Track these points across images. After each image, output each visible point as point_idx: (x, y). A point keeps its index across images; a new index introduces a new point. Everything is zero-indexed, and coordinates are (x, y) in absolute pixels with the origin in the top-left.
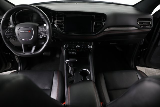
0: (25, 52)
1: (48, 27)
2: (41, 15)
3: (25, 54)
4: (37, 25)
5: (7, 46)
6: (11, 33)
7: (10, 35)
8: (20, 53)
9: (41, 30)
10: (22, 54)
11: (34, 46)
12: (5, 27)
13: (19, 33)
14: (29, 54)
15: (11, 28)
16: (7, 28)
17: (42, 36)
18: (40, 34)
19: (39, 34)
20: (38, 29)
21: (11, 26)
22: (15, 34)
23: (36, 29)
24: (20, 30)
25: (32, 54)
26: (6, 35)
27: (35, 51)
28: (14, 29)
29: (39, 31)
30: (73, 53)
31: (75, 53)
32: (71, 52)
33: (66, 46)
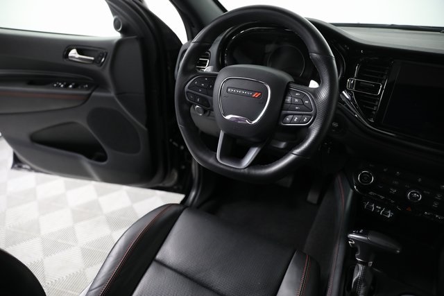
0: (221, 157)
1: (324, 94)
2: (313, 47)
3: (218, 165)
4: (288, 78)
5: (179, 125)
6: (202, 87)
7: (197, 95)
8: (205, 157)
9: (296, 100)
10: (211, 161)
11: (254, 145)
12: (191, 67)
13: (224, 92)
14: (232, 170)
15: (207, 75)
16: (196, 72)
17: (292, 120)
18: (289, 112)
19: (284, 112)
20: (287, 91)
21: (208, 69)
22: (212, 96)
23: (282, 90)
24: (229, 83)
25: (242, 171)
26: (187, 92)
27: (253, 164)
28: (212, 78)
29: (289, 100)
30: (381, 210)
31: (389, 212)
32: (373, 206)
33: (365, 178)
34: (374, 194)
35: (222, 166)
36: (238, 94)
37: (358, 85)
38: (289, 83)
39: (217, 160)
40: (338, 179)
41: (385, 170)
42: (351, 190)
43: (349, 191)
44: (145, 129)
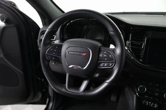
0: (69, 87)
1: (118, 51)
3: (68, 92)
4: (99, 44)
5: (44, 73)
6: (55, 52)
7: (52, 56)
8: (60, 88)
9: (105, 55)
10: (63, 90)
12: (48, 42)
13: (67, 54)
14: (75, 94)
15: (57, 45)
16: (51, 44)
17: (104, 65)
18: (102, 61)
19: (99, 62)
20: (100, 51)
21: (57, 42)
22: (60, 56)
23: (97, 51)
24: (69, 49)
25: (81, 94)
26: (47, 55)
27: (87, 89)
28: (60, 47)
29: (101, 55)
30: (151, 104)
31: (156, 105)
32: (147, 102)
33: (142, 89)
34: (147, 97)
35: (70, 93)
36: (75, 54)
37: (132, 44)
38: (100, 47)
39: (66, 89)
40: (127, 90)
41: (151, 84)
42: (135, 95)
43: (134, 96)
44: (22, 73)
